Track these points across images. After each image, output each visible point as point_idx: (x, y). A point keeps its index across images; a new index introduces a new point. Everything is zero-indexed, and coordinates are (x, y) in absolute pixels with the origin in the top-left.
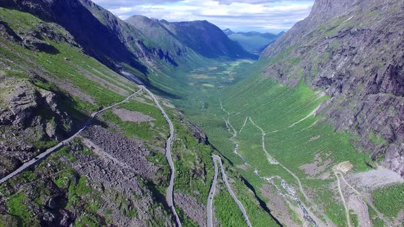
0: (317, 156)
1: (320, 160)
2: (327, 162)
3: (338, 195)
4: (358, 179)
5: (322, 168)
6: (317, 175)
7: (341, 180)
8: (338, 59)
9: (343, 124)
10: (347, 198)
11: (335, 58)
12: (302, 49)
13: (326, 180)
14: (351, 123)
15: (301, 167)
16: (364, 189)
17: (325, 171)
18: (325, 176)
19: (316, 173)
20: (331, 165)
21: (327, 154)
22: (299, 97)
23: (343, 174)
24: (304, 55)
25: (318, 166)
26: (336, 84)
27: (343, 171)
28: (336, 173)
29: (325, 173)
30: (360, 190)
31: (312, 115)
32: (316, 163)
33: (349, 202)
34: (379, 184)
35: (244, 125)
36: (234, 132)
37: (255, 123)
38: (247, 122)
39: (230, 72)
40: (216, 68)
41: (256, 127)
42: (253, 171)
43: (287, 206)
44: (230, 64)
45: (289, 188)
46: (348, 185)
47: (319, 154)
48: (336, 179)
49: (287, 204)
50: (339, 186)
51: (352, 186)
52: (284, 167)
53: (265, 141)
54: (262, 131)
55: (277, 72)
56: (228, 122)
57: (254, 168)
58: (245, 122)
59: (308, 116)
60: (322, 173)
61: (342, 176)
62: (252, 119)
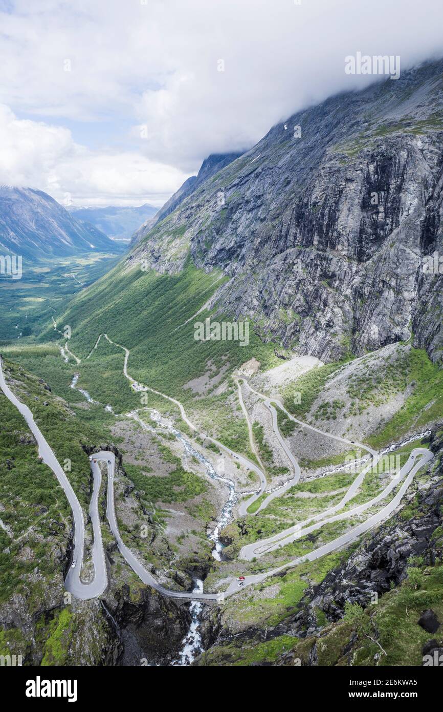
0: (209, 363)
1: (214, 368)
2: (225, 368)
3: (239, 409)
4: (267, 380)
5: (216, 380)
6: (210, 391)
7: (243, 388)
8: (240, 218)
9: (246, 308)
10: (250, 409)
11: (235, 217)
12: (189, 212)
13: (222, 395)
14: (255, 302)
15: (186, 387)
16: (274, 391)
17: (220, 383)
18: (222, 389)
19: (207, 389)
20: (230, 370)
21: (223, 358)
22: (185, 288)
23: (247, 378)
24: (192, 219)
25: (211, 377)
26: (238, 256)
27: (247, 375)
28: (236, 381)
29: (222, 385)
30: (267, 394)
31: (206, 310)
32: (208, 373)
33: (253, 413)
34: (293, 378)
35: (96, 347)
36: (76, 361)
37: (112, 341)
38: (100, 342)
39: (76, 274)
40: (49, 270)
41: (116, 347)
42: (104, 407)
43: (158, 442)
44: (77, 262)
45: (163, 419)
46: (252, 391)
47: (212, 360)
48: (237, 388)
49: (157, 440)
50: (240, 396)
51: (257, 391)
52: (157, 393)
53: (128, 363)
54: (126, 350)
55: (150, 255)
56: (66, 348)
57: (105, 403)
58: (98, 342)
59: (199, 312)
60: (216, 387)
61: (245, 382)
62: (109, 337)
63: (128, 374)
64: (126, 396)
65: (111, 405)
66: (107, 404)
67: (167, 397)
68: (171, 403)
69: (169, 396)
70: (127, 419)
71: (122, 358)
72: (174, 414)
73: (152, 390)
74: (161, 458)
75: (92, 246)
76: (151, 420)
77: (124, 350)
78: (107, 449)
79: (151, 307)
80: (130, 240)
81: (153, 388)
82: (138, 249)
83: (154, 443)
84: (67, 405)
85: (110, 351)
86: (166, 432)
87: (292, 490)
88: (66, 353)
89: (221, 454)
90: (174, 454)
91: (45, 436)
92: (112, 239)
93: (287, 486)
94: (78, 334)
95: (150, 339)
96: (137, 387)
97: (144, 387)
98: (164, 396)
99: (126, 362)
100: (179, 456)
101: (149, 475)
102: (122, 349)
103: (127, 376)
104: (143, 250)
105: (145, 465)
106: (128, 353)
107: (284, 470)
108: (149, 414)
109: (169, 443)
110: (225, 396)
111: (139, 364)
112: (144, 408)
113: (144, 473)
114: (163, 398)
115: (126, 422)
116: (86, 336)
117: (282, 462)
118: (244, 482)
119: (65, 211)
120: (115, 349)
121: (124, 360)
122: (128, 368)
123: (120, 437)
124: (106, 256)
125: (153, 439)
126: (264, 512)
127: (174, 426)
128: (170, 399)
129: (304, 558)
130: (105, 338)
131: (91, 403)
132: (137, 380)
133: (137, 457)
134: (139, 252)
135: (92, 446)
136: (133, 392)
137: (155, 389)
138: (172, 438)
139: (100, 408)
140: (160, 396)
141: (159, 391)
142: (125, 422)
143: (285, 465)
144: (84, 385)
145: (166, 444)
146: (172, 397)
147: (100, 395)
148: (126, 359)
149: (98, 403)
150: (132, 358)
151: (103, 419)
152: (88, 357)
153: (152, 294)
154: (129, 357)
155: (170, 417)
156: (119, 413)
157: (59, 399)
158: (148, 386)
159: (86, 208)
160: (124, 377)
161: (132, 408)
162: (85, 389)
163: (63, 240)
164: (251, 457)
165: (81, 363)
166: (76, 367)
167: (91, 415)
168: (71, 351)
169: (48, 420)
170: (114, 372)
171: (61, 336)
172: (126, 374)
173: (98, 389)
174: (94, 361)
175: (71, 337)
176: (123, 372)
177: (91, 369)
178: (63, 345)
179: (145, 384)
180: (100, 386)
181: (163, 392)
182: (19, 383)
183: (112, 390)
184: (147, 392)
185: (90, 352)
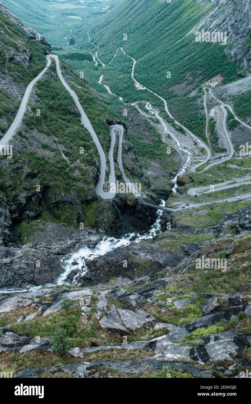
0: (188, 75)
1: (191, 79)
2: (198, 79)
3: (202, 108)
4: (225, 90)
5: (191, 87)
6: (186, 94)
7: (208, 94)
10: (209, 109)
13: (193, 97)
16: (228, 99)
17: (193, 89)
18: (193, 94)
19: (184, 93)
20: (202, 82)
21: (199, 72)
22: (180, 14)
23: (212, 88)
25: (187, 85)
27: (212, 86)
28: (204, 89)
29: (194, 91)
30: (223, 100)
32: (186, 82)
33: (211, 112)
34: (244, 91)
36: (102, 65)
37: (126, 53)
38: (118, 53)
41: (127, 57)
42: (118, 98)
46: (214, 97)
47: (190, 73)
48: (204, 94)
49: (148, 122)
50: (205, 100)
51: (217, 98)
52: (151, 91)
53: (135, 70)
57: (119, 95)
58: (116, 53)
59: (187, 35)
60: (190, 92)
61: (210, 90)
62: (123, 49)
63: (134, 77)
64: (131, 91)
65: (122, 97)
67: (157, 95)
68: (159, 99)
69: (158, 95)
70: (132, 107)
71: (131, 65)
72: (160, 107)
74: (149, 133)
76: (145, 109)
77: (133, 61)
78: (119, 123)
79: (154, 29)
81: (149, 89)
83: (146, 123)
85: (123, 60)
87: (226, 163)
88: (96, 59)
89: (186, 135)
90: (157, 131)
91: (85, 111)
93: (223, 160)
95: (151, 53)
97: (143, 87)
98: (155, 94)
99: (133, 69)
100: (160, 133)
101: (141, 141)
102: (131, 60)
103: (133, 79)
105: (139, 136)
107: (224, 150)
109: (155, 125)
110: (194, 99)
111: (141, 71)
113: (139, 140)
114: (155, 96)
116: (109, 48)
117: (223, 145)
118: (197, 153)
120: (127, 59)
121: (132, 67)
122: (134, 73)
123: (126, 117)
125: (146, 121)
126: (206, 172)
128: (159, 97)
129: (225, 200)
130: (121, 50)
131: (110, 94)
132: (139, 82)
133: (136, 130)
135: (111, 120)
136: (136, 90)
137: (150, 89)
138: (157, 121)
139: (116, 98)
140: (152, 94)
141: (153, 91)
143: (225, 147)
144: (106, 82)
146: (160, 96)
147: (116, 90)
148: (134, 66)
149: (114, 95)
151: (117, 105)
153: (155, 18)
154: (136, 65)
155: (158, 109)
156: (127, 102)
157: (92, 89)
158: (146, 86)
160: (131, 79)
161: (135, 100)
162: (107, 85)
164: (204, 139)
165: (105, 67)
166: (102, 70)
167: (110, 102)
168: (99, 58)
169: (87, 102)
170: (125, 75)
171: (93, 46)
172: (133, 77)
173: (115, 85)
174: (113, 66)
175: (99, 48)
176: (131, 76)
177: (111, 71)
178: (94, 54)
179: (144, 85)
180: (116, 84)
181: (155, 92)
182: (69, 77)
183: (123, 87)
184: (145, 90)
185: (111, 60)
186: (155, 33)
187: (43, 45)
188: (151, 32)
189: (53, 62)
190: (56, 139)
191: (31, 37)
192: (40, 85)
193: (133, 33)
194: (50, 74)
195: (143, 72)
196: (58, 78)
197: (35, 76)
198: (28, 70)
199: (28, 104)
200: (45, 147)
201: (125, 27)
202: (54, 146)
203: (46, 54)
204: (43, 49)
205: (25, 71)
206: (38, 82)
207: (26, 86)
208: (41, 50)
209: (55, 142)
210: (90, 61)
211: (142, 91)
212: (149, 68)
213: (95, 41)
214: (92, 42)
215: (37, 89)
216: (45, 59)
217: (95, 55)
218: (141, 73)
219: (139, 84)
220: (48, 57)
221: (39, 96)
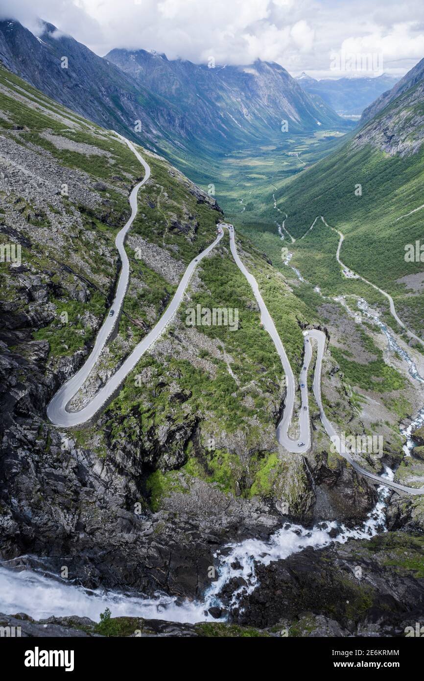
15: (399, 281)
35: (311, 228)
36: (291, 240)
37: (328, 224)
38: (316, 224)
39: (300, 153)
40: (274, 148)
41: (331, 230)
42: (313, 288)
43: (361, 331)
44: (302, 141)
45: (370, 309)
49: (361, 329)
52: (368, 282)
53: (342, 248)
54: (341, 235)
55: (383, 134)
56: (283, 226)
57: (315, 284)
58: (314, 224)
62: (325, 219)
63: (340, 259)
64: (335, 280)
65: (320, 286)
66: (316, 285)
67: (377, 288)
68: (381, 294)
69: (379, 287)
70: (334, 303)
71: (336, 242)
72: (382, 306)
73: (363, 279)
74: (362, 346)
75: (319, 123)
76: (357, 308)
77: (339, 235)
78: (319, 328)
79: (374, 193)
80: (360, 116)
81: (363, 277)
82: (369, 127)
83: (358, 330)
84: (286, 281)
85: (325, 234)
86: (371, 322)
88: (283, 231)
90: (376, 345)
91: (268, 306)
92: (341, 116)
94: (295, 214)
95: (368, 226)
96: (348, 273)
97: (355, 275)
98: (375, 287)
99: (339, 247)
100: (381, 349)
101: (349, 359)
102: (337, 234)
103: (339, 262)
104: (375, 128)
105: (346, 349)
106: (342, 238)
108: (357, 301)
109: (372, 334)
111: (353, 251)
112: (352, 295)
113: (345, 357)
114: (373, 289)
115: (333, 305)
116: (303, 217)
119: (298, 85)
120: (330, 233)
121: (337, 245)
122: (340, 253)
123: (326, 318)
124: (332, 134)
125: (358, 327)
127: (380, 318)
128: (381, 291)
130: (321, 221)
131: (301, 282)
132: (348, 267)
133: (340, 340)
134: (369, 130)
135: (306, 323)
136: (343, 278)
137: (366, 278)
138: (376, 329)
139: (309, 288)
140: (370, 286)
141: (370, 281)
142: (331, 305)
144: (296, 264)
145: (371, 334)
146: (383, 289)
147: (310, 276)
148: (340, 244)
149: (308, 283)
150: (347, 243)
151: (311, 298)
152: (303, 237)
153: (378, 178)
154: (343, 242)
155: (378, 309)
156: (327, 295)
157: (279, 274)
158: (359, 274)
159: (318, 80)
160: (336, 262)
161: (340, 293)
162: (297, 268)
163: (291, 117)
165: (295, 242)
166: (291, 246)
167: (301, 293)
168: (287, 229)
169: (270, 292)
170: (326, 255)
171: (280, 214)
172: (338, 259)
173: (309, 269)
174: (308, 242)
175: (289, 216)
176: (335, 257)
177: (305, 249)
178: (281, 224)
179: (356, 271)
180: (312, 267)
181: (374, 283)
182: (248, 255)
183: (322, 272)
184: (358, 280)
185: (305, 233)
186: (376, 197)
187: (215, 211)
188: (370, 197)
189: (227, 234)
190: (223, 345)
191: (201, 201)
192: (205, 263)
193: (341, 198)
194: (220, 250)
195: (356, 253)
196: (230, 256)
197: (200, 252)
198: (191, 243)
199: (187, 291)
200: (204, 355)
201: (330, 189)
202: (218, 355)
203: (217, 222)
204: (214, 216)
205: (188, 244)
206: (204, 260)
207: (187, 264)
208: (212, 218)
209: (220, 348)
210: (274, 233)
211: (352, 280)
212: (365, 247)
213: (283, 207)
214: (279, 208)
215: (201, 270)
216: (216, 229)
217: (281, 226)
218: (352, 254)
219: (347, 269)
220: (221, 227)
221: (203, 278)
